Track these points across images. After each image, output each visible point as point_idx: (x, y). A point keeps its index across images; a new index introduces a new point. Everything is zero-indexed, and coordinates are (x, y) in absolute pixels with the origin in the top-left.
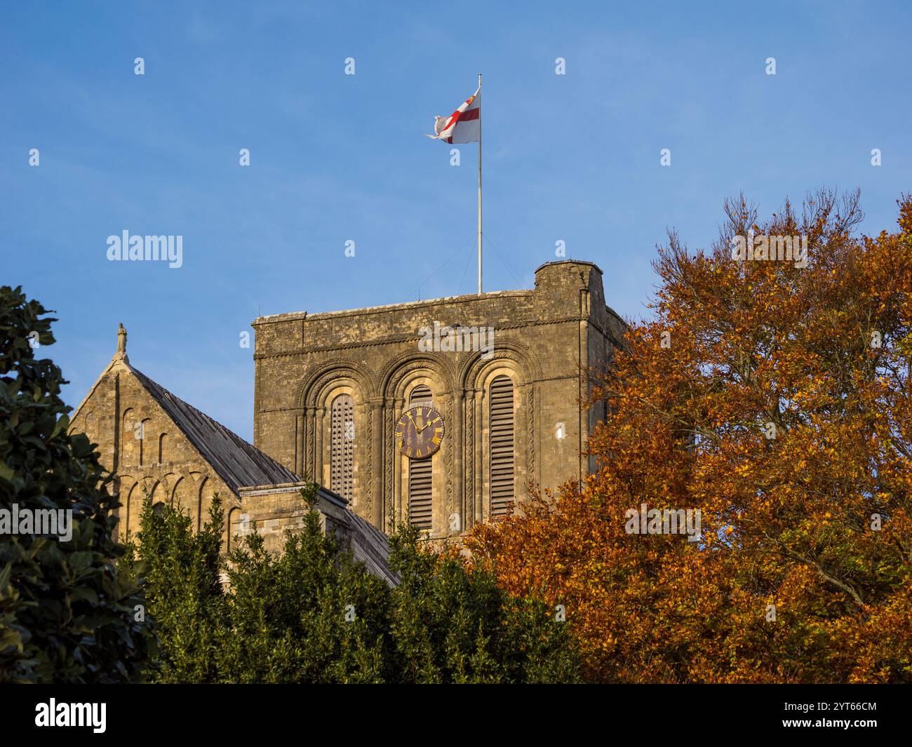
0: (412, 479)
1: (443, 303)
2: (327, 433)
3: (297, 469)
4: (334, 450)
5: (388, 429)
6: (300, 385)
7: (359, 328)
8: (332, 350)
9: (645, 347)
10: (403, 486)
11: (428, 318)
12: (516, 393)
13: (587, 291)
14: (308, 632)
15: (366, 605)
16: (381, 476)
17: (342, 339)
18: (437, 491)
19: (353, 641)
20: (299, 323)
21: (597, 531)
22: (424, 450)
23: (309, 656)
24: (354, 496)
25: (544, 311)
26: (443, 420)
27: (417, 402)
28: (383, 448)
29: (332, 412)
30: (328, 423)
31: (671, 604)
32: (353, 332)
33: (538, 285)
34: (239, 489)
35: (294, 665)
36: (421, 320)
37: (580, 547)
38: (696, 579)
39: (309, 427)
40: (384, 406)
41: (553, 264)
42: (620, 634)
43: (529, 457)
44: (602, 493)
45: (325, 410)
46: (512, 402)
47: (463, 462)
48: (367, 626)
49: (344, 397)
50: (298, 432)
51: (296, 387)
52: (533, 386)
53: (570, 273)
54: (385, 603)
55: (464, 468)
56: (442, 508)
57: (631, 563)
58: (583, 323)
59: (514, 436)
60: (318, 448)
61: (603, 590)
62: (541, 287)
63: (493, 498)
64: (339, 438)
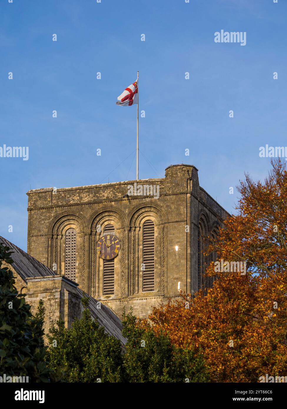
0: (104, 270)
1: (120, 184)
2: (63, 247)
3: (49, 264)
4: (67, 255)
5: (93, 245)
6: (50, 224)
7: (79, 196)
8: (66, 206)
9: (234, 227)
10: (100, 273)
11: (112, 191)
12: (156, 229)
13: (191, 180)
14: (86, 365)
15: (110, 351)
16: (89, 268)
17: (71, 201)
18: (117, 276)
19: (107, 369)
20: (50, 193)
21: (213, 315)
22: (110, 256)
23: (87, 376)
24: (76, 278)
25: (170, 189)
26: (120, 241)
27: (107, 232)
28: (91, 254)
29: (65, 237)
30: (63, 242)
31: (248, 350)
32: (76, 198)
33: (167, 176)
34: (26, 278)
35: (80, 380)
36: (109, 193)
37: (205, 323)
38: (260, 339)
39: (54, 244)
40: (91, 234)
41: (174, 166)
42: (225, 364)
43: (162, 260)
44: (215, 298)
45: (62, 235)
46: (154, 233)
47: (130, 262)
48: (113, 362)
49: (71, 229)
50: (49, 246)
51: (48, 224)
52: (164, 225)
53: (182, 170)
54: (119, 350)
55: (130, 265)
56: (119, 284)
57: (230, 330)
58: (189, 195)
59: (154, 250)
60: (59, 254)
61: (216, 343)
62: (168, 177)
63: (144, 279)
64: (69, 249)
